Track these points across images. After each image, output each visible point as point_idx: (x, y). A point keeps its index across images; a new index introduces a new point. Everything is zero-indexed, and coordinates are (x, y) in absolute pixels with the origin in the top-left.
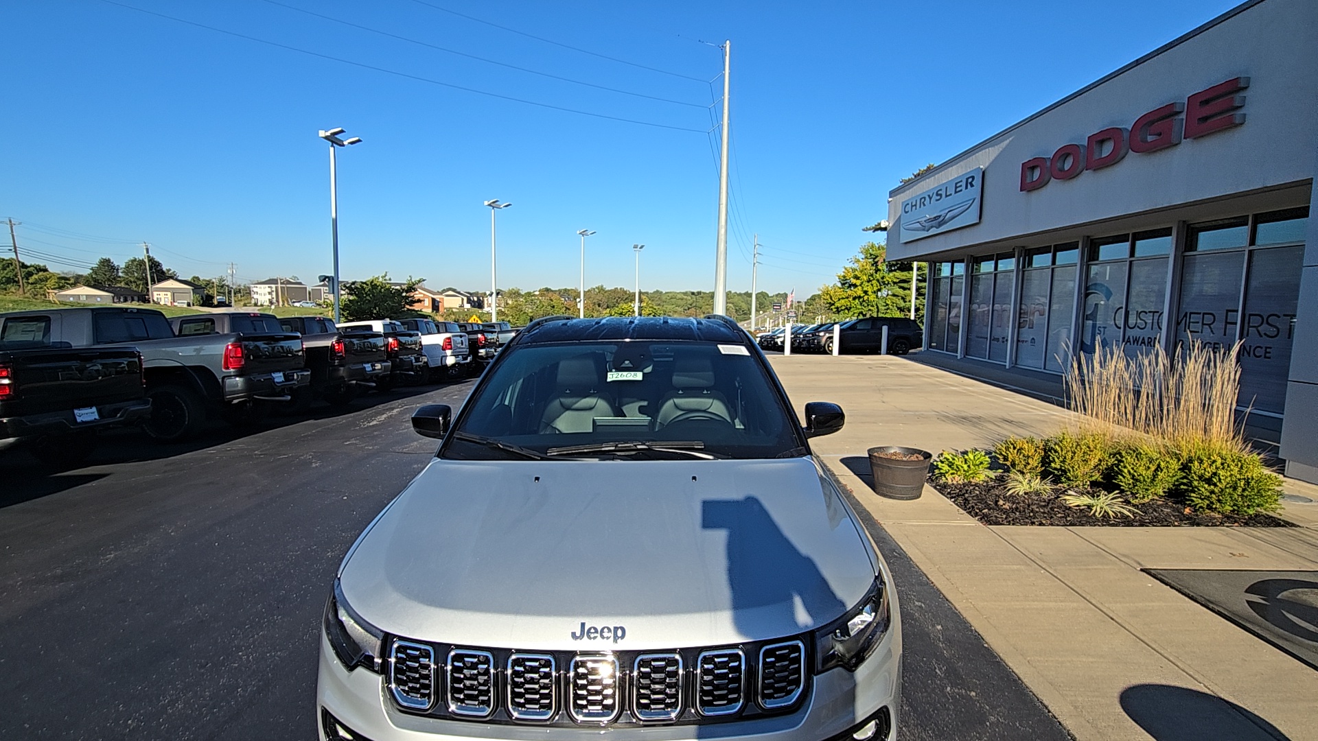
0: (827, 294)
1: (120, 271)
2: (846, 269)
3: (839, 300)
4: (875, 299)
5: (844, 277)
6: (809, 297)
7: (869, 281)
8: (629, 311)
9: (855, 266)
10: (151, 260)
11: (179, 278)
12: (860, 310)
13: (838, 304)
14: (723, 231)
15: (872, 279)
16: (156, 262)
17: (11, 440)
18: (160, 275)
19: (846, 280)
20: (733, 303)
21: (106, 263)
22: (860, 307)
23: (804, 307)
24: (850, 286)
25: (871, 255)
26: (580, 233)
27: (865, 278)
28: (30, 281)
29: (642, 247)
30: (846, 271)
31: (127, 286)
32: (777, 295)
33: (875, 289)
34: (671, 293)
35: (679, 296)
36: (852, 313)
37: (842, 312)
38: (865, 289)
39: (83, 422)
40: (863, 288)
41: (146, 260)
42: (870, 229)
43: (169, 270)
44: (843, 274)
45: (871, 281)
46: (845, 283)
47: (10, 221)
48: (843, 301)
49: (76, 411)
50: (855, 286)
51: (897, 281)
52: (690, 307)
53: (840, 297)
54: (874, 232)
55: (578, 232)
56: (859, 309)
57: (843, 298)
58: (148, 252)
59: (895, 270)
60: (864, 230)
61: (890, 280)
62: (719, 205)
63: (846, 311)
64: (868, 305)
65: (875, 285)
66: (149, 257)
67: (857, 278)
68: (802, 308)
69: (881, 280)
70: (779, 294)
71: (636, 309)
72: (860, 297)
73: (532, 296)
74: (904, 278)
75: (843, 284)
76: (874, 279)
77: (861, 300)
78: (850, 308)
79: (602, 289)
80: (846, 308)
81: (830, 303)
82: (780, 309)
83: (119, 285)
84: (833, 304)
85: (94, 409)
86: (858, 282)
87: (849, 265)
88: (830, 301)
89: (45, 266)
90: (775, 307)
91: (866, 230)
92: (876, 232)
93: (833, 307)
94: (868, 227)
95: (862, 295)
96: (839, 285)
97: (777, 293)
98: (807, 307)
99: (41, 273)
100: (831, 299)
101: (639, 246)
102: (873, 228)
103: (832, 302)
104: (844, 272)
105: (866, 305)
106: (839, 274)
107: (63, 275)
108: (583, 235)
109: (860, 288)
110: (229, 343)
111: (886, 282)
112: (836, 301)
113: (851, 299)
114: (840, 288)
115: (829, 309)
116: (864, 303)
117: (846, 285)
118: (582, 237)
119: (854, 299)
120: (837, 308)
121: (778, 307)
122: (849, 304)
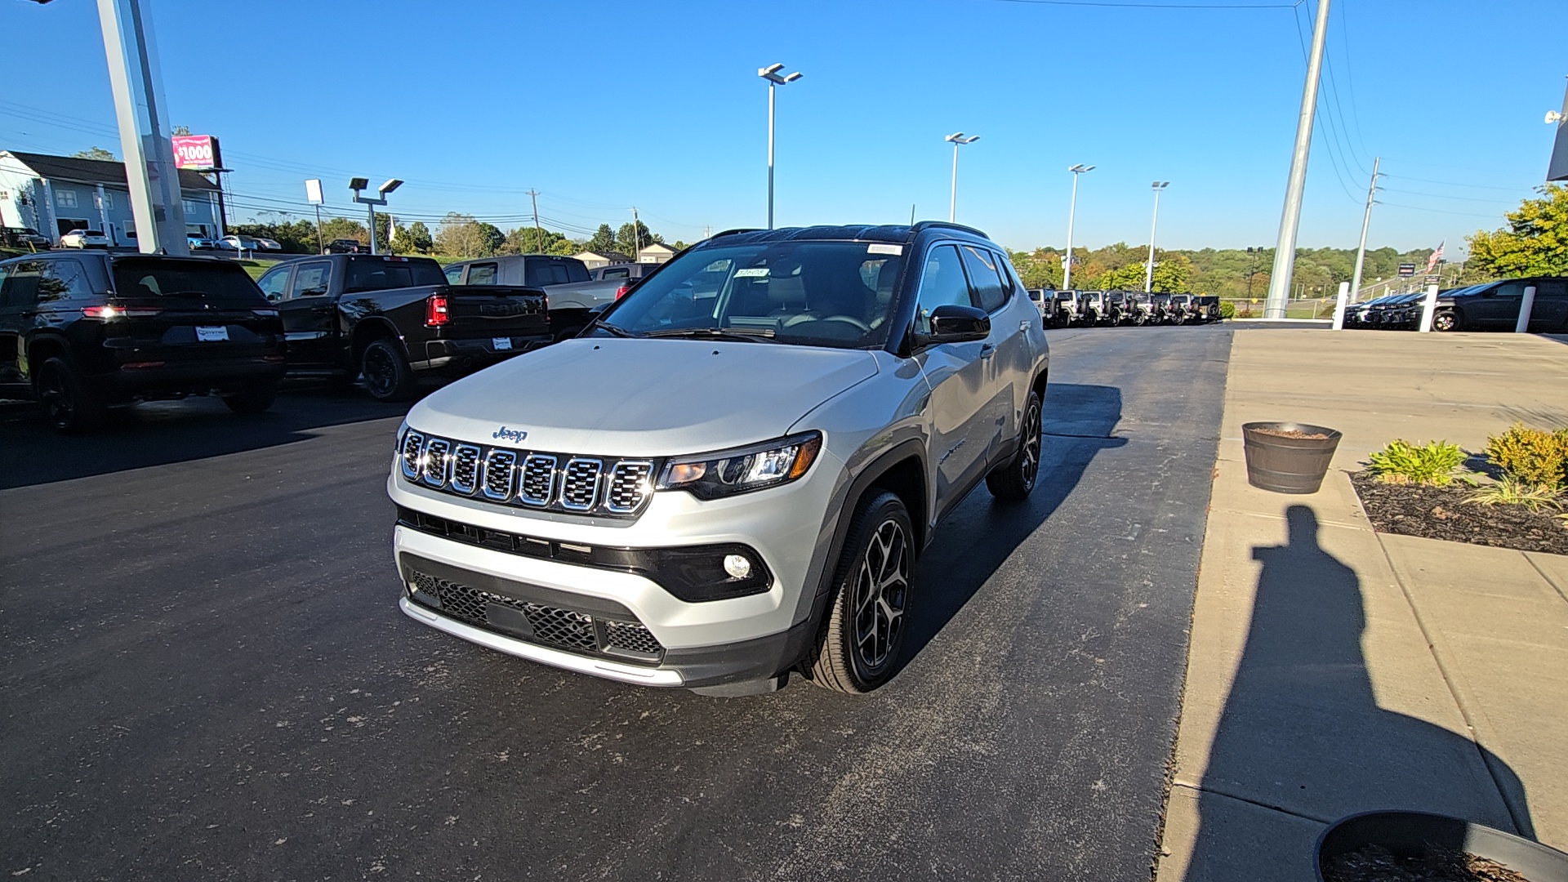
0: (1482, 245)
1: (616, 237)
2: (1526, 203)
3: (1506, 254)
5: (1521, 216)
8: (1139, 273)
9: (1548, 199)
10: (639, 224)
11: (665, 243)
12: (1546, 271)
13: (1501, 262)
14: (1301, 154)
16: (644, 227)
18: (647, 240)
19: (1525, 221)
20: (1329, 266)
21: (605, 229)
22: (1547, 265)
23: (1461, 270)
24: (1533, 231)
26: (1073, 170)
28: (552, 249)
29: (1164, 186)
30: (1526, 208)
31: (621, 252)
32: (1413, 253)
34: (1227, 251)
35: (1239, 256)
38: (1562, 235)
40: (1557, 234)
41: (635, 225)
43: (656, 236)
44: (1519, 212)
46: (1522, 226)
47: (533, 192)
48: (1512, 256)
50: (1542, 231)
52: (1255, 270)
53: (1509, 250)
55: (1070, 169)
56: (1543, 269)
57: (1513, 252)
58: (636, 217)
62: (1301, 115)
66: (638, 222)
67: (1547, 217)
68: (1457, 273)
71: (1149, 271)
72: (1549, 249)
75: (1516, 229)
77: (1550, 254)
78: (1527, 267)
79: (1122, 248)
80: (1519, 267)
81: (1486, 259)
82: (1412, 273)
83: (614, 251)
84: (1492, 262)
86: (1548, 225)
88: (1487, 256)
89: (563, 234)
90: (1403, 271)
93: (1491, 265)
95: (1553, 246)
96: (1510, 230)
97: (1413, 250)
99: (560, 241)
100: (1489, 253)
101: (1161, 184)
103: (1489, 257)
105: (1559, 262)
106: (1511, 213)
107: (575, 243)
108: (1077, 173)
109: (1551, 234)
112: (1497, 256)
113: (1529, 253)
114: (1510, 236)
115: (1483, 269)
116: (1556, 259)
117: (1524, 230)
118: (1076, 175)
119: (1536, 253)
120: (1500, 268)
121: (1410, 271)
122: (1524, 260)
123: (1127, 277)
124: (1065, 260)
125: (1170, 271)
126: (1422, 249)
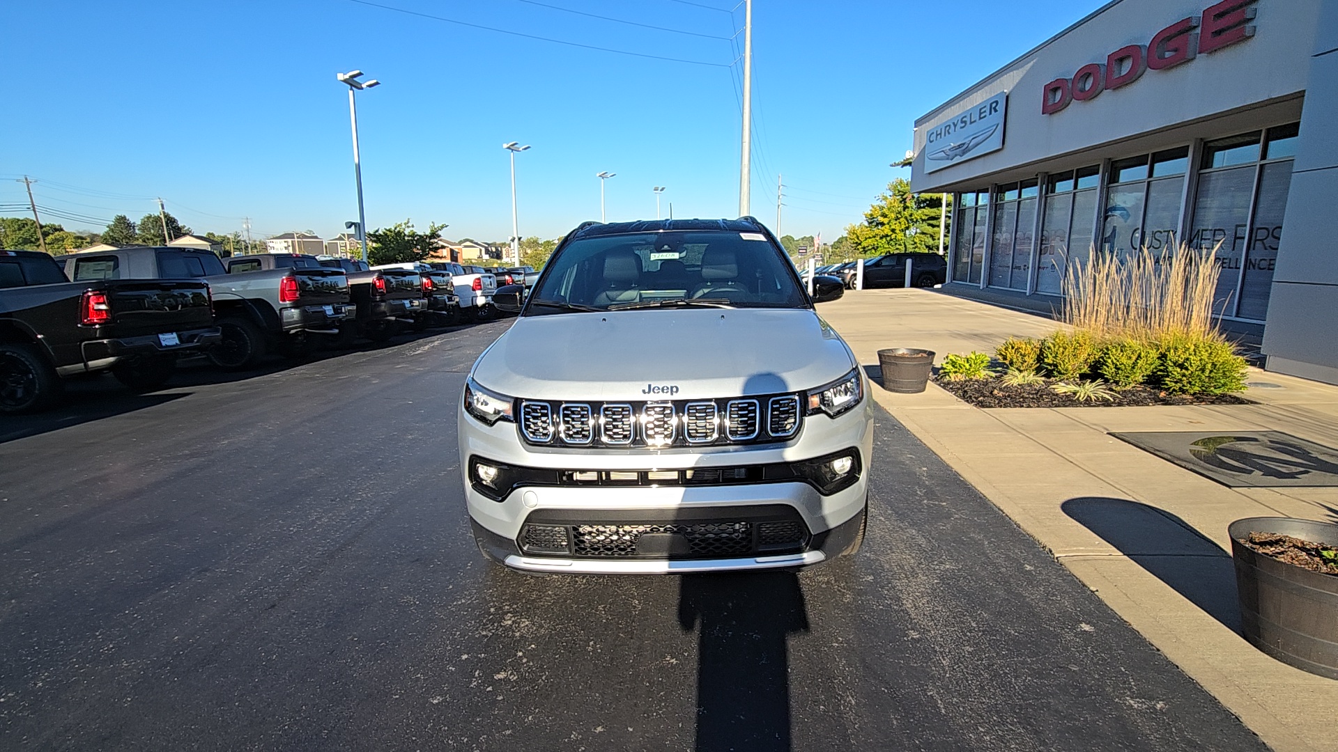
0: (854, 233)
1: (136, 228)
2: (873, 207)
3: (866, 239)
4: (903, 238)
5: (871, 215)
6: (836, 240)
7: (897, 219)
9: (883, 204)
10: (166, 216)
11: (194, 234)
12: (888, 250)
13: (864, 244)
14: (745, 171)
15: (899, 216)
16: (172, 218)
17: (111, 359)
18: (178, 232)
19: (874, 218)
21: (122, 220)
22: (887, 246)
23: (830, 250)
24: (877, 224)
25: (899, 191)
26: (600, 176)
27: (893, 216)
29: (662, 190)
30: (873, 209)
31: (144, 244)
32: (803, 239)
33: (903, 227)
36: (879, 252)
37: (869, 252)
38: (893, 227)
39: (167, 346)
40: (890, 226)
41: (162, 216)
42: (898, 165)
43: (184, 227)
44: (870, 212)
45: (899, 219)
46: (872, 222)
47: (26, 179)
48: (870, 240)
49: (161, 336)
50: (882, 224)
51: (926, 218)
53: (868, 236)
54: (902, 167)
55: (598, 175)
56: (886, 248)
57: (870, 238)
58: (163, 208)
59: (924, 207)
60: (892, 166)
61: (919, 218)
62: (742, 143)
63: (873, 251)
64: (896, 244)
65: (903, 223)
66: (164, 213)
67: (884, 216)
68: (828, 251)
69: (909, 218)
70: (805, 237)
72: (887, 236)
73: (552, 245)
74: (933, 215)
75: (870, 223)
76: (902, 217)
77: (889, 239)
78: (878, 247)
80: (873, 248)
81: (857, 243)
82: (806, 252)
83: (136, 242)
84: (860, 244)
85: (175, 335)
86: (886, 221)
87: (877, 203)
88: (857, 240)
89: (60, 226)
90: (801, 251)
91: (896, 165)
92: (905, 167)
93: (860, 247)
94: (897, 162)
95: (889, 234)
96: (866, 224)
97: (803, 236)
98: (834, 250)
99: (57, 233)
100: (858, 238)
101: (660, 189)
102: (902, 163)
103: (859, 242)
104: (871, 210)
105: (893, 244)
106: (866, 213)
107: (78, 235)
108: (603, 178)
109: (887, 226)
110: (284, 277)
111: (915, 220)
112: (862, 240)
113: (878, 238)
114: (867, 227)
115: (855, 249)
116: (892, 242)
117: (874, 224)
118: (602, 180)
119: (881, 238)
120: (864, 248)
121: (804, 251)
122: (876, 243)
126: (807, 236)
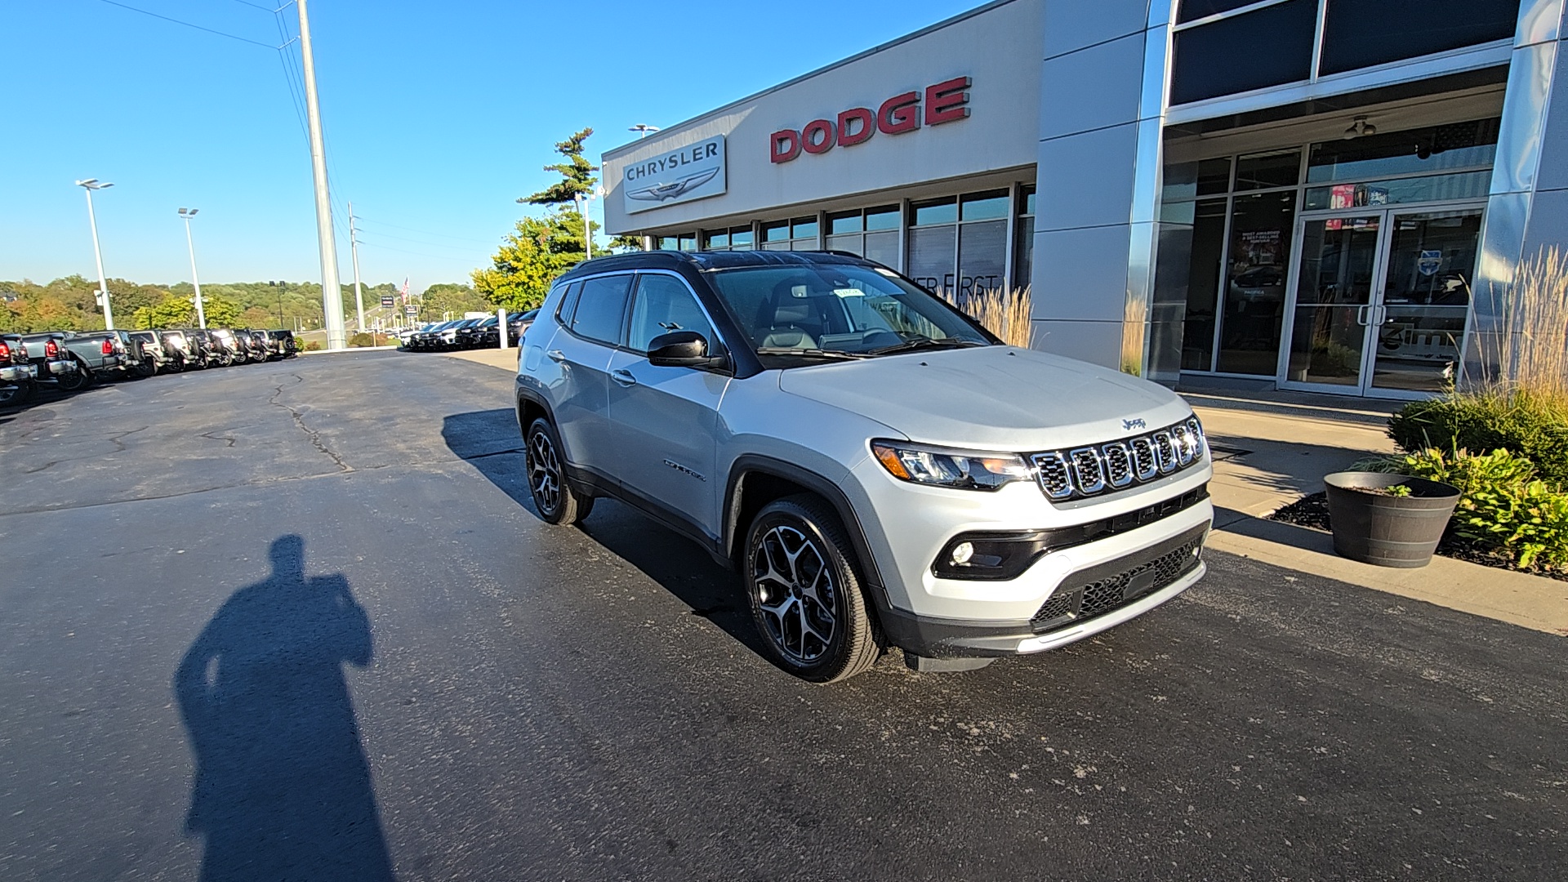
2: (502, 249)
3: (499, 287)
4: (542, 286)
5: (501, 259)
6: (428, 289)
7: (532, 264)
9: (513, 245)
12: (525, 300)
13: (496, 293)
14: (323, 194)
15: (535, 261)
19: (504, 262)
20: (317, 299)
22: (525, 295)
23: (421, 301)
24: (510, 270)
25: (530, 232)
26: (82, 186)
27: (528, 260)
29: (193, 213)
30: (504, 252)
32: (380, 287)
33: (541, 273)
34: (210, 286)
36: (516, 303)
37: (504, 302)
38: (530, 273)
40: (526, 272)
42: (525, 201)
44: (499, 255)
45: (534, 264)
46: (502, 265)
48: (503, 289)
50: (516, 270)
51: (565, 263)
52: (248, 305)
53: (500, 284)
54: (531, 204)
55: (79, 184)
56: (524, 298)
57: (503, 285)
59: (561, 252)
60: (518, 202)
61: (557, 263)
63: (509, 301)
64: (535, 293)
65: (540, 269)
67: (518, 260)
68: (419, 303)
69: (546, 263)
70: (382, 285)
71: (199, 306)
72: (524, 283)
74: (572, 260)
75: (501, 268)
76: (538, 262)
77: (526, 287)
78: (513, 297)
79: (78, 281)
80: (508, 298)
81: (487, 291)
82: (393, 304)
84: (492, 293)
86: (520, 265)
87: (506, 245)
88: (487, 288)
90: (385, 302)
91: (521, 201)
92: (533, 205)
93: (492, 296)
94: (523, 198)
95: (527, 280)
96: (495, 269)
97: (379, 284)
98: (426, 301)
100: (489, 286)
101: (189, 211)
102: (529, 200)
103: (491, 290)
104: (500, 253)
105: (532, 293)
106: (495, 256)
108: (88, 188)
109: (522, 272)
111: (553, 266)
112: (495, 288)
113: (513, 286)
114: (498, 273)
115: (487, 299)
116: (529, 291)
117: (504, 269)
118: (88, 192)
119: (518, 285)
120: (497, 297)
121: (390, 302)
122: (511, 292)
123: (170, 314)
124: (100, 295)
125: (225, 306)
126: (386, 284)
